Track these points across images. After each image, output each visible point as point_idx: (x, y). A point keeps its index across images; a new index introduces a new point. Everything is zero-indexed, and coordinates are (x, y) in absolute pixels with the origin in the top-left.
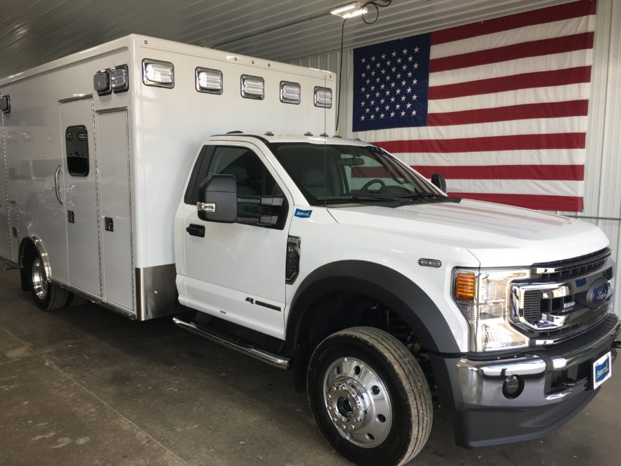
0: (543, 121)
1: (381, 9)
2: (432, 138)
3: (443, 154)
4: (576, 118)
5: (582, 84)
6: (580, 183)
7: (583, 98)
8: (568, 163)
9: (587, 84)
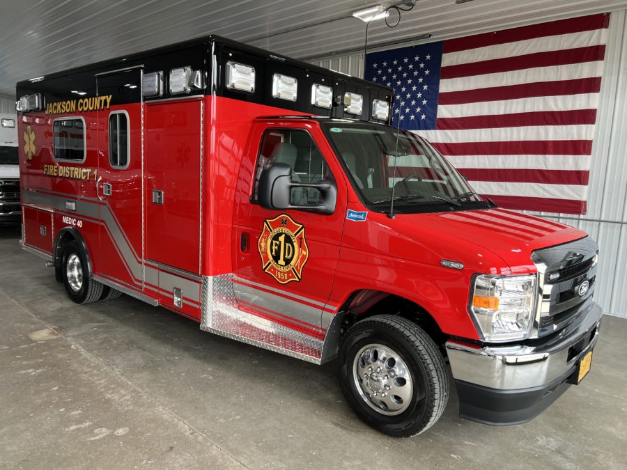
0: (551, 128)
2: (442, 142)
4: (584, 127)
5: (592, 94)
6: (585, 188)
7: (592, 107)
8: (573, 169)
9: (596, 95)
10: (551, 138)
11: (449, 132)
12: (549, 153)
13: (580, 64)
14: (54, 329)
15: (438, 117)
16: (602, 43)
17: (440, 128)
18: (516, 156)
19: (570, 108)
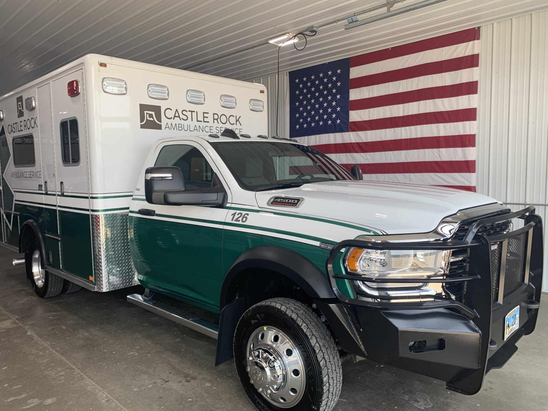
0: (441, 125)
1: (309, 39)
2: (353, 141)
3: (362, 154)
4: (467, 122)
5: (471, 95)
6: (473, 175)
7: (472, 106)
8: (462, 159)
9: (475, 96)
10: (442, 134)
11: (360, 133)
12: (442, 147)
13: (460, 71)
14: (17, 319)
15: (350, 121)
16: (476, 52)
17: (353, 130)
18: (415, 151)
19: (455, 108)
